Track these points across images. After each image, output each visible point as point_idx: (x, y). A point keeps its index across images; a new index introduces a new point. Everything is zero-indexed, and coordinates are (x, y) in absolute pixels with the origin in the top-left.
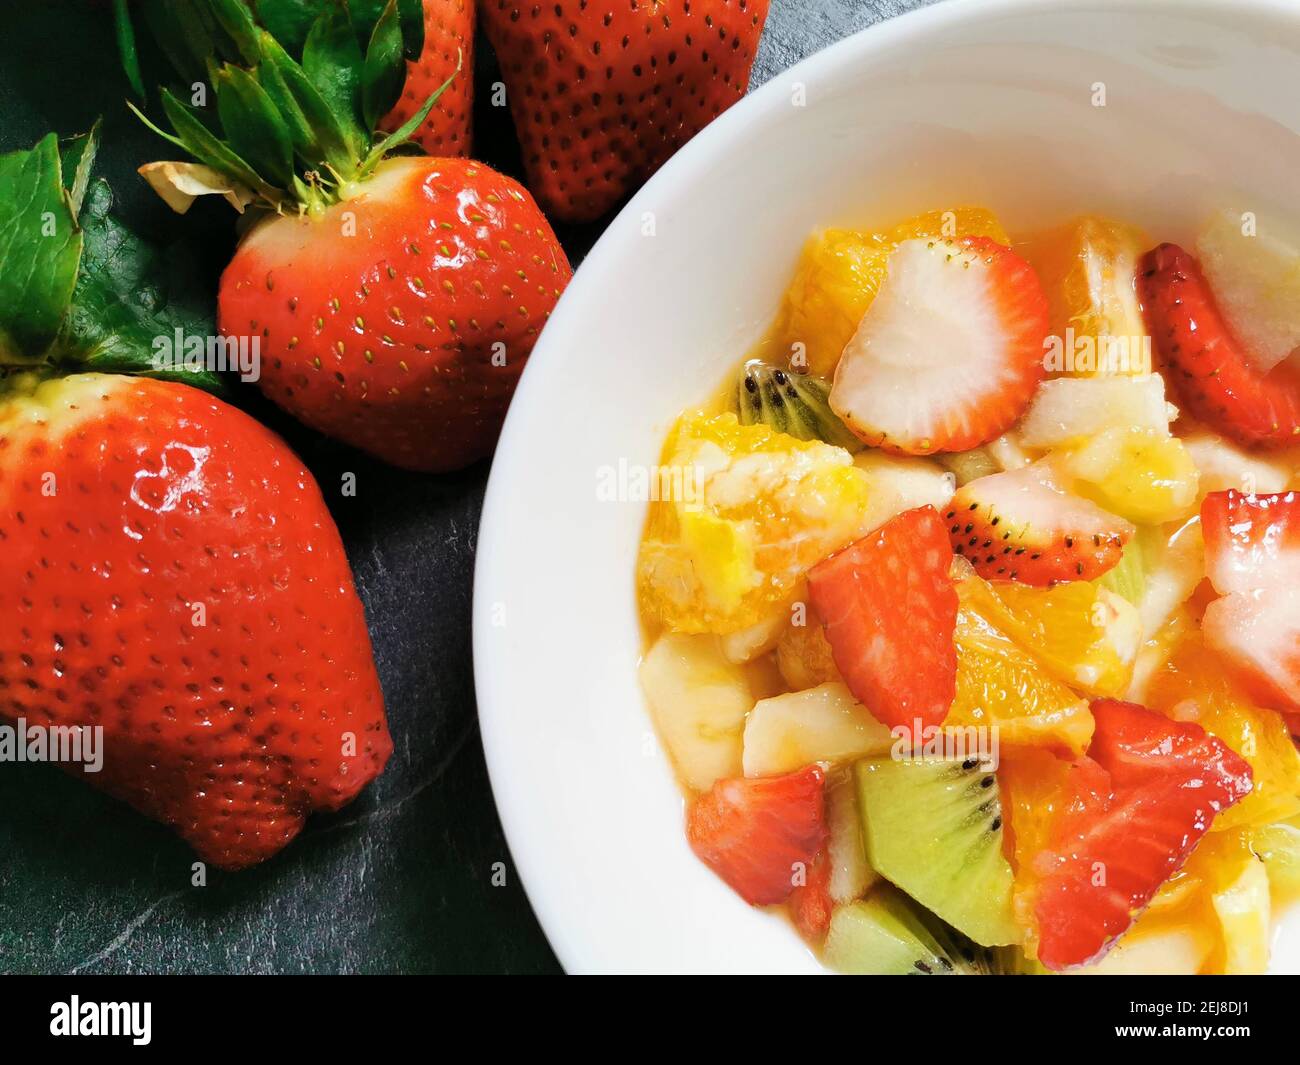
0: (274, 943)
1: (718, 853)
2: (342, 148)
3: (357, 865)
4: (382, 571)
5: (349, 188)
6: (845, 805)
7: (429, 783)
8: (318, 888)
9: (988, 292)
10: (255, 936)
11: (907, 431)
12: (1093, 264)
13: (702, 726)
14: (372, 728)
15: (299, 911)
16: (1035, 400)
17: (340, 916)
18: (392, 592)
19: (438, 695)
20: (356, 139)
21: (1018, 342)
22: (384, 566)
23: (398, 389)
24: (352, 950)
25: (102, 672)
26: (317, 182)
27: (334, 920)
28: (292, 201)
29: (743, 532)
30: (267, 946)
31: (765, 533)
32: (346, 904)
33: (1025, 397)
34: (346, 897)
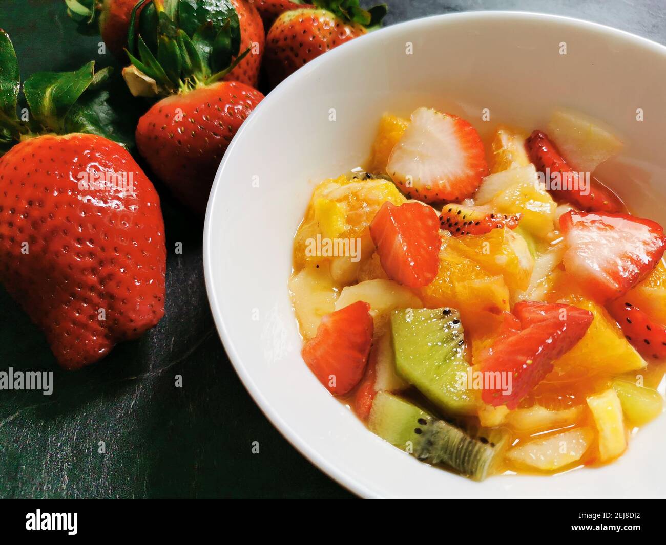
0: (75, 437)
1: (316, 359)
2: (200, 70)
3: (131, 399)
4: (180, 266)
5: (200, 85)
6: (385, 345)
7: (178, 361)
8: (107, 409)
9: (455, 132)
10: (66, 431)
11: (419, 179)
12: (504, 137)
13: (317, 310)
14: (156, 297)
15: (94, 421)
16: (481, 185)
17: (114, 427)
18: (182, 275)
19: (193, 321)
20: (206, 71)
21: (471, 158)
22: (181, 264)
23: (202, 150)
24: (115, 445)
25: (43, 220)
26: (188, 83)
27: (111, 427)
28: (177, 86)
29: (342, 207)
30: (71, 438)
31: (353, 208)
32: (120, 420)
33: (477, 184)
34: (121, 415)
